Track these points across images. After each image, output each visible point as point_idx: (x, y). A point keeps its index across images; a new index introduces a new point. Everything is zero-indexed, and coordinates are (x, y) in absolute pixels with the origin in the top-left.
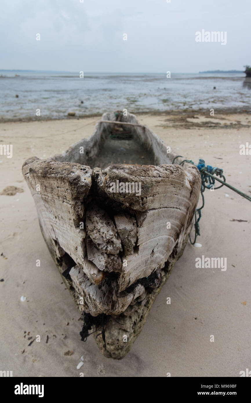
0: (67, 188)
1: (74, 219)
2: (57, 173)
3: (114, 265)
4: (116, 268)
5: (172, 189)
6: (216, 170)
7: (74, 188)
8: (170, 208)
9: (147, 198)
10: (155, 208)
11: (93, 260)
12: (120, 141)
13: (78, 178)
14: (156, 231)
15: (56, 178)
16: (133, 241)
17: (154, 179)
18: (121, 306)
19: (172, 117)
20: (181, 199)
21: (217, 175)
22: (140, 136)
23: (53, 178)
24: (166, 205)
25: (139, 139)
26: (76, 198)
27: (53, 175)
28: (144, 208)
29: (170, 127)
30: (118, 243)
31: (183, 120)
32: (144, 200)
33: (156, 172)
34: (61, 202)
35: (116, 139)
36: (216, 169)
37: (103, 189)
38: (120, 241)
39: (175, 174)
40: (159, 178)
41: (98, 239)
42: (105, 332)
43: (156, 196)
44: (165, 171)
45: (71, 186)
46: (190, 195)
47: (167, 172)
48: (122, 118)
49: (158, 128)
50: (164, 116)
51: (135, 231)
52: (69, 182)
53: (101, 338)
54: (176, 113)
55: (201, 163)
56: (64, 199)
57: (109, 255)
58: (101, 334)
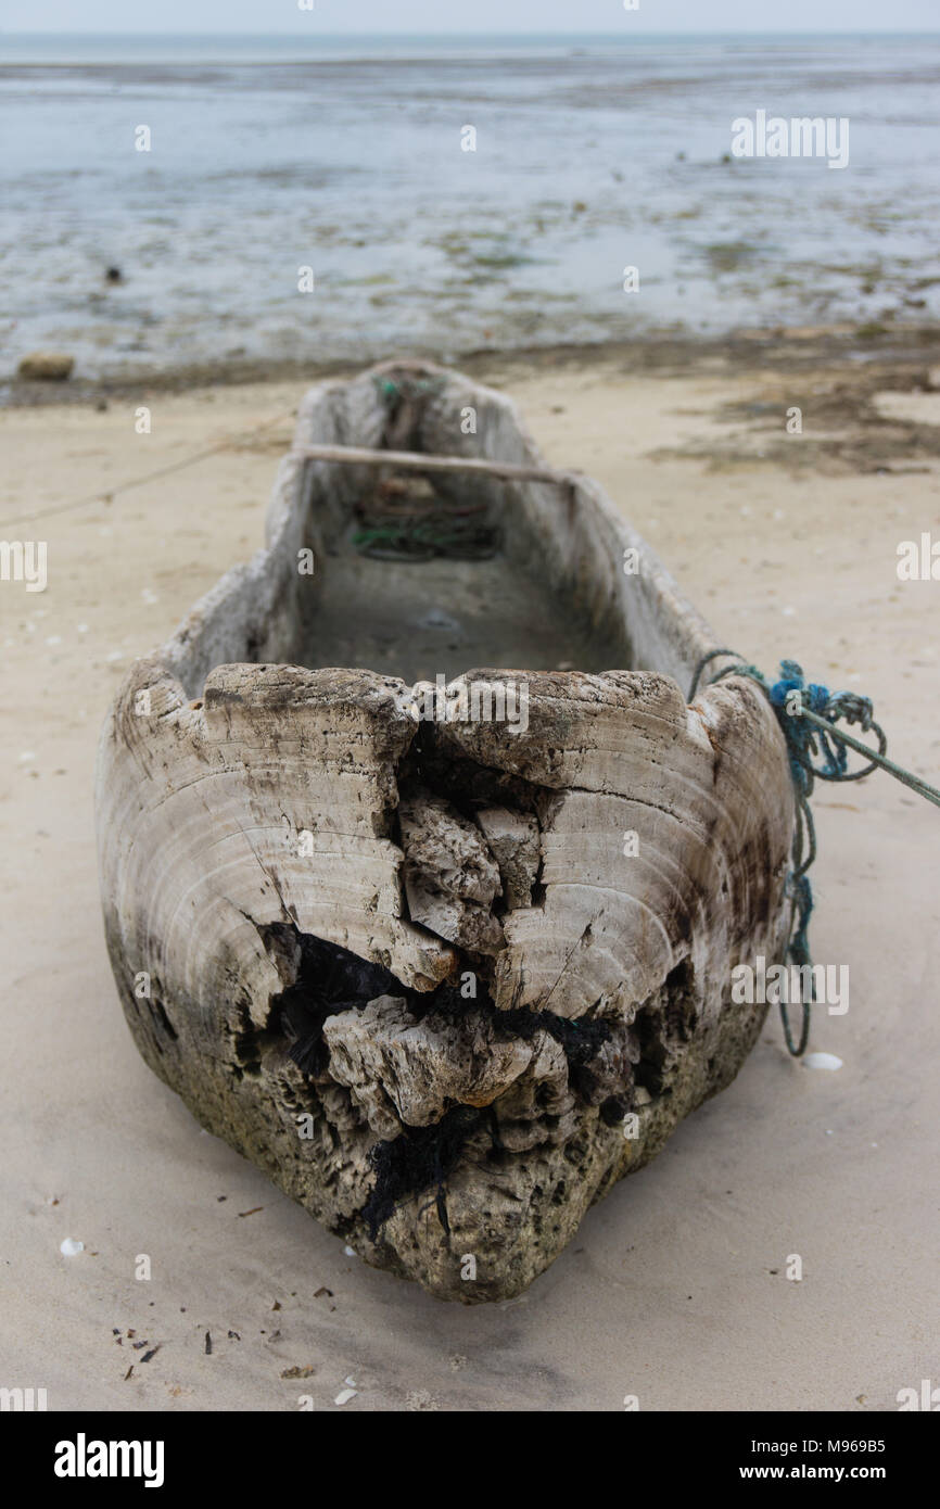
0: (358, 730)
1: (373, 813)
2: (326, 694)
3: (481, 929)
4: (488, 939)
5: (635, 739)
6: (845, 699)
7: (382, 727)
8: (638, 800)
9: (562, 752)
10: (588, 786)
11: (425, 920)
12: (417, 570)
13: (388, 704)
14: (593, 863)
15: (324, 706)
16: (530, 868)
17: (580, 705)
18: (499, 1065)
19: (768, 383)
20: (677, 781)
21: (851, 722)
22: (546, 534)
23: (310, 707)
24: (622, 789)
25: (543, 554)
26: (382, 756)
27: (310, 701)
28: (557, 777)
29: (753, 458)
30: (492, 871)
31: (843, 406)
32: (555, 756)
33: (590, 688)
34: (332, 775)
35: (391, 554)
36: (844, 696)
37: (449, 735)
38: (496, 867)
39: (646, 697)
40: (595, 704)
41: (441, 856)
42: (444, 1197)
43: (589, 752)
44: (615, 688)
45: (374, 722)
46: (712, 776)
47: (620, 691)
48: (429, 417)
49: (672, 467)
50: (713, 373)
51: (535, 841)
52: (370, 712)
53: (432, 1213)
54: (807, 353)
55: (788, 675)
56: (344, 762)
57: (469, 902)
58: (433, 1203)
